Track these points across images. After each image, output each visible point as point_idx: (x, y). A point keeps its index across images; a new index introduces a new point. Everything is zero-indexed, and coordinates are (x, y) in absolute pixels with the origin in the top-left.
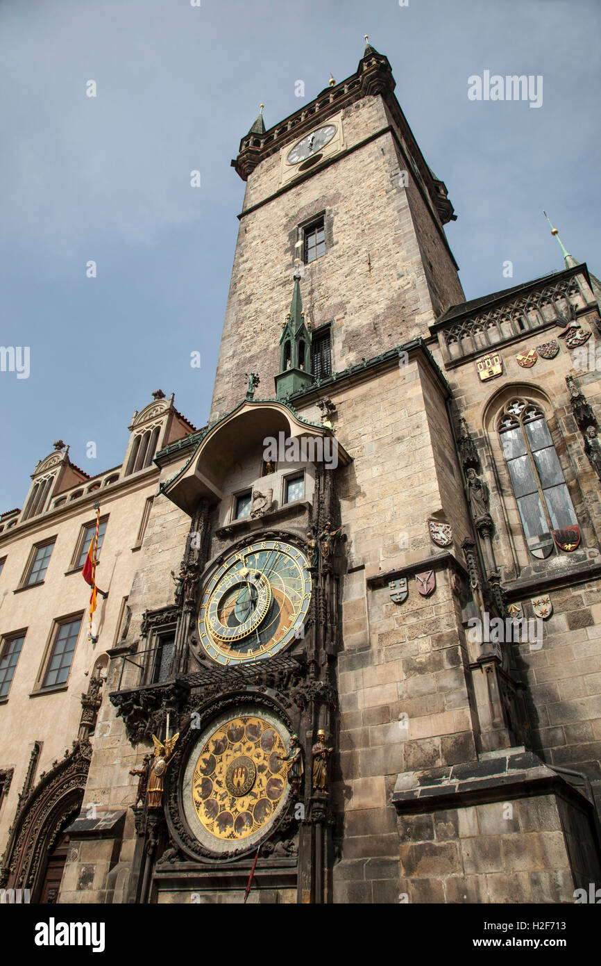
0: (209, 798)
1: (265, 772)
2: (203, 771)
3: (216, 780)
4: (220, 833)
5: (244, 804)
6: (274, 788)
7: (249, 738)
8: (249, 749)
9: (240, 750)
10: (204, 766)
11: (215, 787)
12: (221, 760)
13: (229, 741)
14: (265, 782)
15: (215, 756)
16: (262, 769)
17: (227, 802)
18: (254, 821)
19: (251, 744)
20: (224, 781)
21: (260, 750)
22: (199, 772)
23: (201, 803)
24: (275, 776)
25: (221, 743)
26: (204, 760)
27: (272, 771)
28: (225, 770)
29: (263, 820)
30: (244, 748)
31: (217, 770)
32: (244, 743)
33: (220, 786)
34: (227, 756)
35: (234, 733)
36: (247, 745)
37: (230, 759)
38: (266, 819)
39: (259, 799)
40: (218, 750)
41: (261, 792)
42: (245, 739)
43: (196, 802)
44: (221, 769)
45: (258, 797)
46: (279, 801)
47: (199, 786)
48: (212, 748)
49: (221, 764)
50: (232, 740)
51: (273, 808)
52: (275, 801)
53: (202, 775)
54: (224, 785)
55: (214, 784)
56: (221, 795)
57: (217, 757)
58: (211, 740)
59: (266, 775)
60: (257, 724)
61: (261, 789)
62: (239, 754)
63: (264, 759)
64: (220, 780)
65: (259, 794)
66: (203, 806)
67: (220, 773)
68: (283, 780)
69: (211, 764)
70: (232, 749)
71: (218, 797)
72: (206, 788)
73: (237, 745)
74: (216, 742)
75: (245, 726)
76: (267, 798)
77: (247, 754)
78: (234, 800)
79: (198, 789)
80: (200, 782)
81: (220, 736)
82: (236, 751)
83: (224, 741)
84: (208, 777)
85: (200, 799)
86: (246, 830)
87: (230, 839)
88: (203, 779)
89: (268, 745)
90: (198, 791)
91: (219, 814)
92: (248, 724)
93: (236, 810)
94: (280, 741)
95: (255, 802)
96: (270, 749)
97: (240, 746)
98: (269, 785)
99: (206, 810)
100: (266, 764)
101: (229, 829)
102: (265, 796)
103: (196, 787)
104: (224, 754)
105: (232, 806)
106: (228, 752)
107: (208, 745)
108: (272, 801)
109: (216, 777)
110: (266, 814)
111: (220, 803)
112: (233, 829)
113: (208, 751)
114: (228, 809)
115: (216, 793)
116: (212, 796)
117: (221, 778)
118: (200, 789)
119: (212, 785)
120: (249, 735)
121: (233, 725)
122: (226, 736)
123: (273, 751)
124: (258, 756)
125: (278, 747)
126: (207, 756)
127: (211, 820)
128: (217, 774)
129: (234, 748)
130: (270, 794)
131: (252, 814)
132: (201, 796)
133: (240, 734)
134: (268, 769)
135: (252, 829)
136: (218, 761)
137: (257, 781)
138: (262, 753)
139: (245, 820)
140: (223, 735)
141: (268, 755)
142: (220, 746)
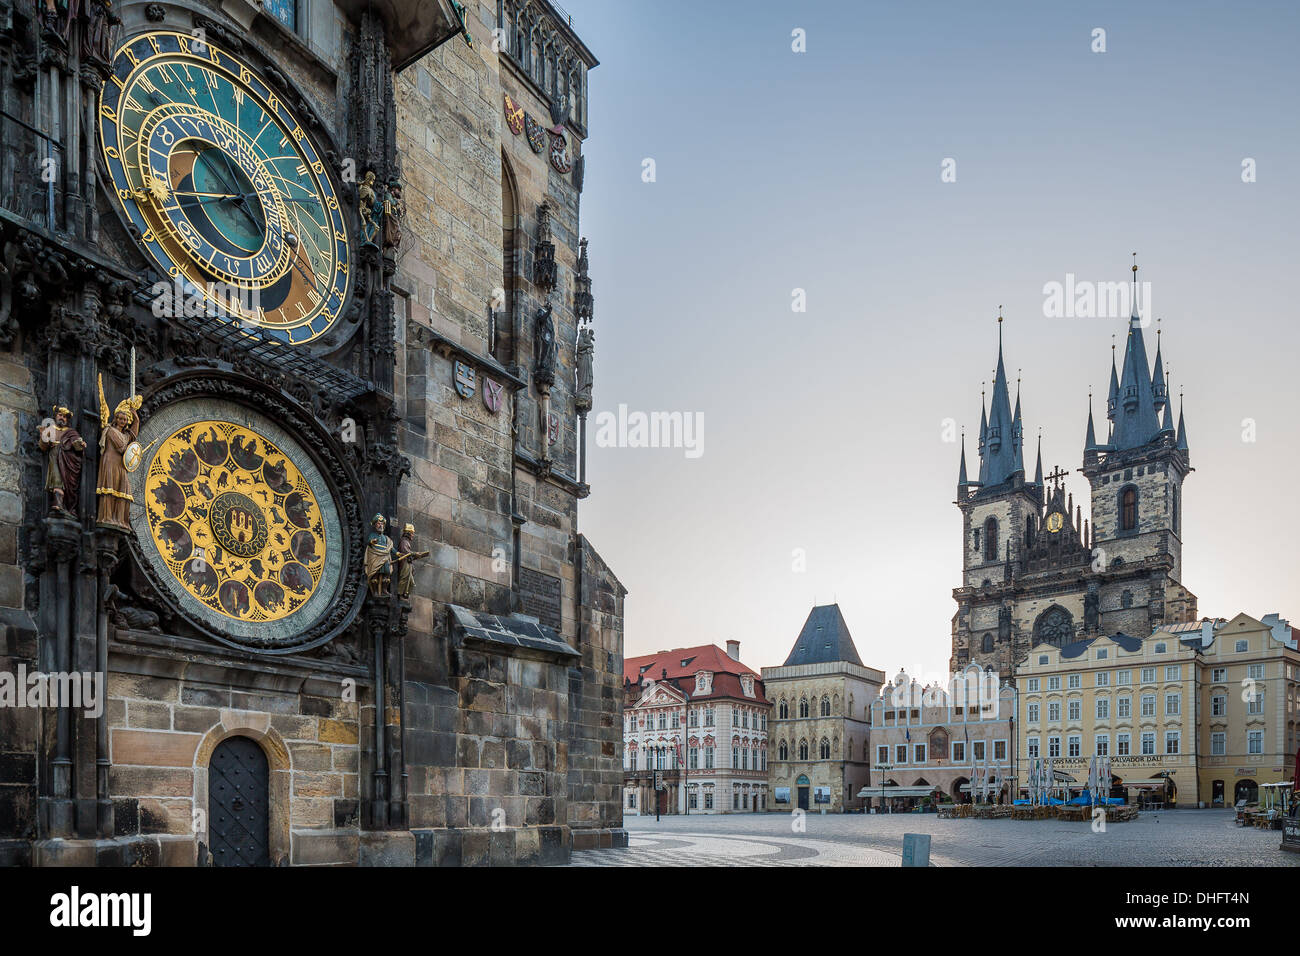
0: (199, 459)
1: (253, 575)
2: (237, 440)
3: (227, 471)
4: (153, 491)
6: (235, 594)
8: (279, 538)
9: (278, 520)
10: (244, 444)
11: (218, 471)
12: (257, 481)
13: (287, 495)
14: (240, 576)
15: (262, 466)
16: (257, 567)
17: (199, 499)
19: (287, 544)
20: (227, 489)
21: (282, 562)
22: (235, 434)
23: (189, 442)
24: (251, 594)
25: (282, 480)
26: (253, 444)
27: (257, 589)
28: (243, 489)
29: (189, 582)
30: (279, 528)
31: (242, 473)
32: (286, 528)
33: (220, 481)
34: (265, 493)
35: (299, 507)
36: (284, 534)
37: (258, 500)
41: (224, 571)
42: (295, 529)
43: (189, 430)
44: (244, 481)
45: (218, 566)
46: (220, 609)
47: (214, 434)
48: (273, 460)
49: (252, 481)
50: (292, 500)
51: (209, 599)
52: (219, 601)
53: (231, 440)
54: (223, 490)
55: (221, 468)
56: (206, 485)
57: (259, 472)
58: (284, 458)
59: (249, 577)
60: (316, 554)
61: (229, 570)
62: (270, 517)
63: (271, 572)
65: (221, 567)
66: (185, 446)
67: (239, 481)
68: (249, 613)
69: (248, 460)
70: (275, 502)
71: (203, 479)
72: (212, 451)
73: (282, 512)
74: (283, 469)
75: (310, 530)
76: (220, 585)
77: (272, 537)
78: (204, 513)
79: (209, 432)
80: (221, 437)
81: (292, 476)
82: (273, 510)
83: (286, 486)
84: (229, 454)
85: (194, 440)
86: (168, 548)
87: (148, 514)
88: (224, 443)
89: (293, 579)
90: (205, 434)
91: (178, 483)
92: (315, 536)
93: (190, 521)
94: (300, 602)
96: (285, 583)
97: (282, 521)
98: (237, 585)
99: (181, 453)
100: (265, 576)
101: (160, 509)
102: (222, 580)
103: (211, 428)
104: (264, 487)
105: (194, 510)
106: (270, 493)
108: (217, 595)
109: (232, 472)
110: (198, 586)
111: (195, 483)
112: (164, 519)
113: (267, 453)
114: (188, 503)
115: (208, 474)
116: (203, 466)
117: (231, 479)
118: (209, 438)
119: (218, 464)
120: (300, 539)
121: (311, 504)
122: (293, 491)
123: (284, 587)
126: (260, 451)
127: (167, 468)
128: (236, 473)
129: (277, 506)
130: (226, 588)
132: (199, 440)
133: (299, 518)
134: (259, 581)
135: (172, 560)
136: (256, 475)
137: (239, 561)
138: (278, 566)
139: (180, 542)
140: (294, 483)
141: (278, 580)
142: (277, 476)
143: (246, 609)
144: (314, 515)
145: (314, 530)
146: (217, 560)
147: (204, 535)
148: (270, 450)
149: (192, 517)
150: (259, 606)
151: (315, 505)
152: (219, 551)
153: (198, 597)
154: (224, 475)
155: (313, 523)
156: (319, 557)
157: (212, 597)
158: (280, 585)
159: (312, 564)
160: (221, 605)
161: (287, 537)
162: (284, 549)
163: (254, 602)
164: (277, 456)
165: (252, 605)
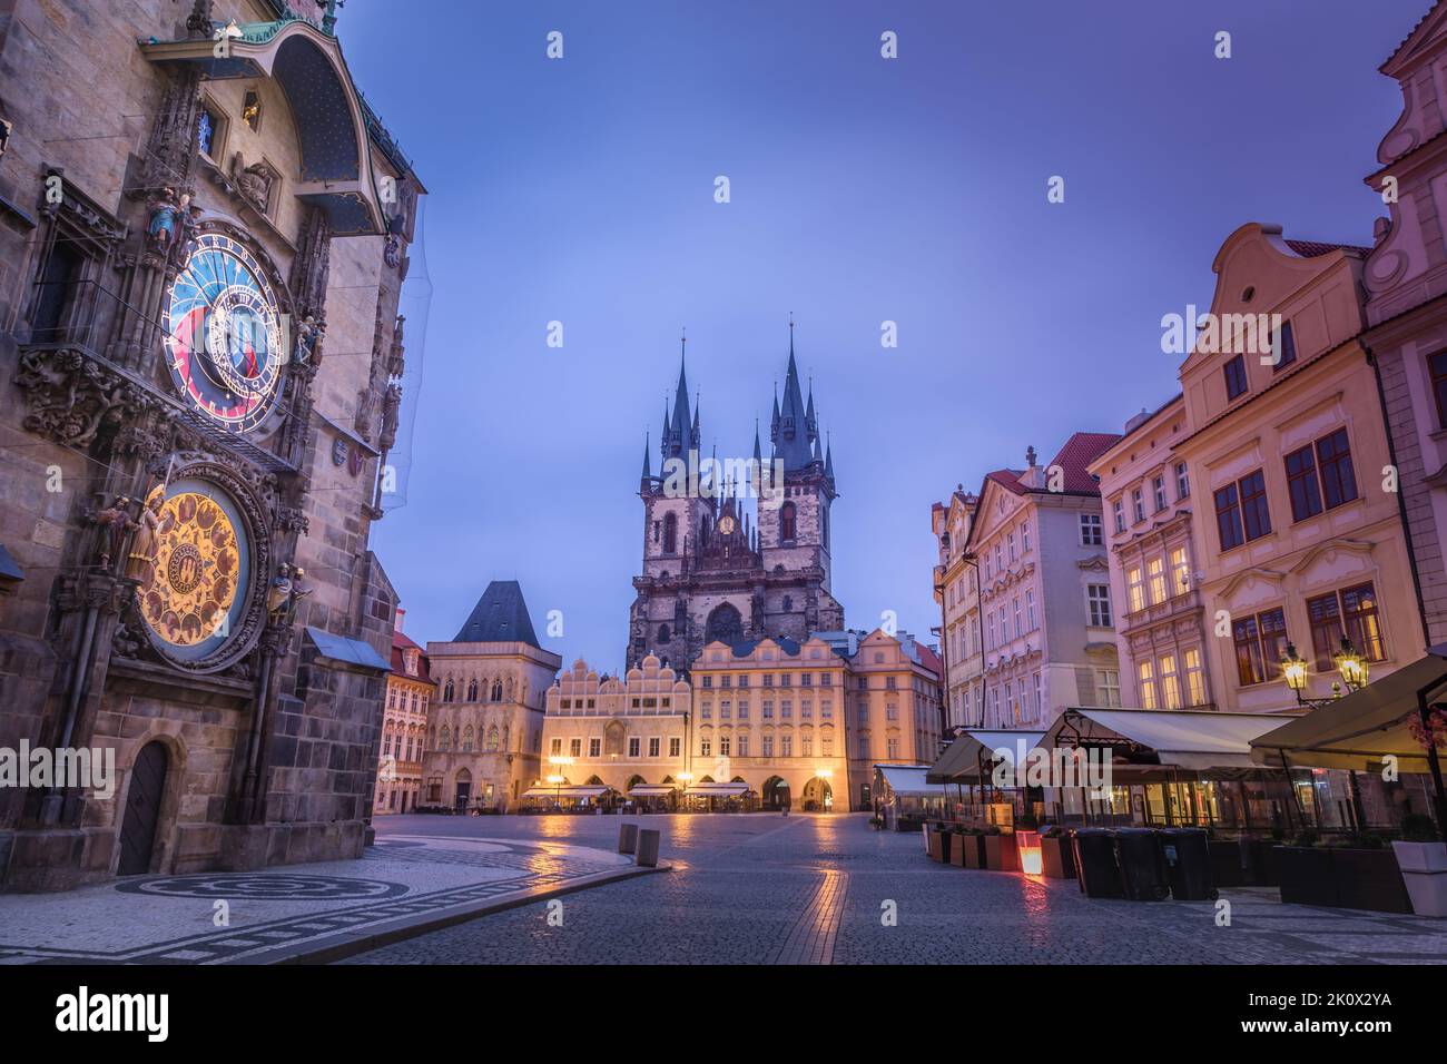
0: (214, 600)
1: (176, 533)
2: (199, 631)
3: (198, 604)
4: (234, 561)
5: (206, 548)
6: (187, 514)
7: (153, 580)
9: (164, 589)
10: (195, 631)
11: (203, 600)
12: (181, 611)
13: (163, 612)
14: (184, 528)
15: (181, 624)
16: (174, 542)
17: (210, 573)
18: (215, 522)
20: (195, 592)
21: (159, 555)
22: (201, 634)
23: (221, 608)
24: (177, 518)
25: (169, 622)
26: (190, 636)
27: (174, 524)
28: (187, 598)
29: (213, 509)
31: (189, 610)
32: (159, 585)
33: (200, 594)
35: (155, 609)
37: (176, 597)
39: (199, 528)
40: (175, 624)
41: (193, 528)
44: (188, 604)
45: (195, 530)
46: (197, 496)
47: (211, 623)
48: (177, 633)
49: (184, 608)
50: (159, 611)
51: (203, 502)
53: (201, 627)
54: (198, 589)
55: (201, 604)
56: (207, 586)
57: (181, 617)
58: (172, 642)
62: (169, 588)
64: (195, 597)
67: (191, 603)
70: (168, 603)
72: (208, 613)
73: (162, 595)
74: (171, 632)
78: (206, 565)
80: (208, 625)
81: (164, 628)
82: (168, 595)
83: (164, 621)
84: (200, 618)
90: (215, 620)
93: (213, 554)
95: (201, 532)
98: (186, 521)
99: (223, 597)
101: (230, 551)
102: (194, 522)
103: (214, 626)
104: (176, 609)
105: (209, 564)
106: (172, 608)
107: (177, 642)
108: (198, 507)
109: (196, 606)
110: (208, 508)
111: (213, 582)
112: (227, 546)
113: (181, 636)
114: (215, 566)
115: (208, 593)
116: (211, 597)
117: (194, 602)
118: (212, 618)
119: (204, 605)
121: (150, 615)
122: (160, 620)
124: (164, 554)
126: (185, 634)
127: (230, 582)
128: (193, 606)
129: (166, 600)
130: (192, 515)
131: (211, 528)
133: (154, 599)
136: (183, 614)
137: (185, 541)
138: (161, 549)
139: (217, 536)
140: (161, 624)
142: (172, 623)
144: (146, 607)
146: (197, 534)
148: (181, 640)
152: (196, 543)
154: (198, 601)
155: (145, 600)
161: (157, 578)
162: (159, 567)
163: (176, 512)
164: (176, 638)
165: (177, 507)
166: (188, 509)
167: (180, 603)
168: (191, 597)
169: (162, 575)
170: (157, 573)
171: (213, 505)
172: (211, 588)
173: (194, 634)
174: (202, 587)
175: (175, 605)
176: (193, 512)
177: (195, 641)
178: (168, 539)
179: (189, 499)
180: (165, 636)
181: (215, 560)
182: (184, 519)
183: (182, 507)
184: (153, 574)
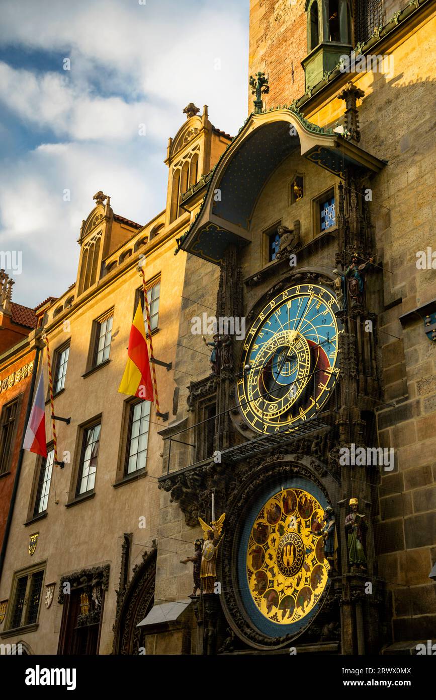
0: (310, 587)
1: (283, 524)
2: (292, 612)
7: (263, 561)
9: (271, 570)
10: (288, 611)
11: (302, 585)
12: (282, 591)
13: (267, 590)
15: (279, 603)
17: (309, 560)
18: (314, 512)
20: (296, 576)
21: (269, 541)
22: (293, 616)
23: (315, 595)
24: (283, 511)
25: (270, 598)
26: (283, 616)
28: (288, 581)
30: (272, 564)
31: (289, 592)
32: (267, 566)
33: (301, 579)
35: (260, 586)
37: (281, 578)
38: (309, 498)
39: (301, 518)
41: (296, 518)
43: (315, 602)
44: (289, 587)
46: (296, 491)
47: (303, 609)
48: (275, 610)
49: (284, 590)
50: (264, 588)
51: (301, 495)
52: (296, 496)
53: (295, 610)
54: (299, 574)
55: (299, 589)
56: (307, 571)
57: (281, 597)
58: (267, 616)
59: (284, 521)
60: (251, 556)
61: (294, 520)
62: (276, 570)
63: (274, 531)
64: (296, 581)
67: (291, 585)
68: (282, 496)
69: (286, 603)
72: (304, 597)
73: (269, 575)
74: (269, 608)
75: (255, 572)
78: (307, 551)
82: (274, 575)
84: (296, 601)
88: (298, 607)
91: (319, 563)
93: (313, 542)
102: (297, 512)
104: (278, 589)
105: (310, 551)
106: (276, 588)
107: (271, 618)
108: (298, 499)
110: (306, 500)
111: (312, 569)
113: (276, 614)
114: (314, 553)
115: (306, 579)
116: (309, 584)
117: (294, 585)
118: (306, 603)
119: (301, 590)
121: (254, 590)
122: (263, 595)
124: (274, 540)
125: (264, 518)
126: (280, 613)
128: (293, 589)
129: (272, 579)
131: (310, 518)
132: (310, 599)
133: (262, 577)
134: (280, 522)
135: (318, 510)
136: (283, 594)
138: (271, 537)
139: (315, 524)
140: (263, 599)
141: (270, 527)
142: (271, 601)
143: (284, 498)
144: (253, 582)
145: (253, 573)
147: (306, 536)
148: (275, 617)
149: (312, 545)
150: (278, 503)
151: (251, 591)
152: (299, 531)
153: (306, 493)
154: (298, 585)
155: (254, 577)
156: (250, 554)
157: (300, 496)
158: (269, 525)
159: (254, 548)
160: (295, 494)
161: (267, 560)
162: (269, 551)
163: (281, 505)
164: (272, 614)
165: (282, 502)
166: (290, 502)
167: (283, 584)
168: (292, 580)
169: (271, 558)
170: (267, 556)
171: (309, 496)
172: (309, 574)
173: (287, 615)
174: (303, 573)
175: (278, 585)
176: (294, 505)
177: (286, 621)
178: (277, 528)
179: (289, 493)
180: (263, 610)
181: (314, 548)
182: (288, 511)
183: (285, 501)
184: (263, 557)
